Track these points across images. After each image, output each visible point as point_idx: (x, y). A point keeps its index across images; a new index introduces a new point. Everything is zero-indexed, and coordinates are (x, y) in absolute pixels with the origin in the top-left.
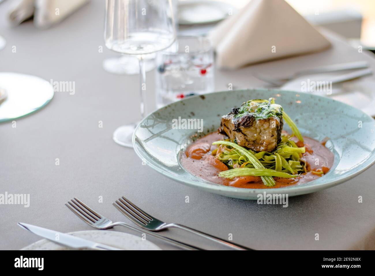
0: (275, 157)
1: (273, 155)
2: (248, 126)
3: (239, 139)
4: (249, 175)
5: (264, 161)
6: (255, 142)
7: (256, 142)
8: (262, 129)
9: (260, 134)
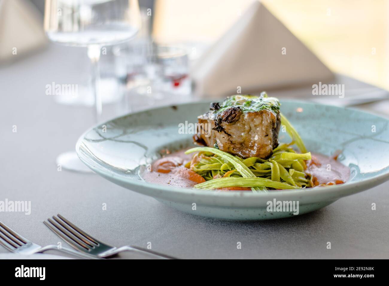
0: (271, 165)
1: (267, 162)
2: (234, 121)
3: (221, 142)
4: (234, 185)
5: (254, 169)
6: (243, 145)
7: (245, 144)
8: (252, 125)
9: (250, 133)
